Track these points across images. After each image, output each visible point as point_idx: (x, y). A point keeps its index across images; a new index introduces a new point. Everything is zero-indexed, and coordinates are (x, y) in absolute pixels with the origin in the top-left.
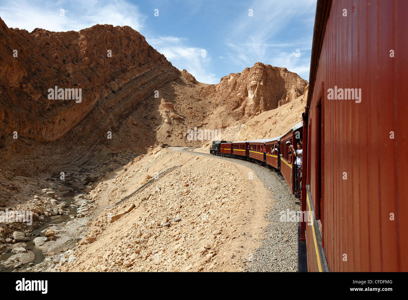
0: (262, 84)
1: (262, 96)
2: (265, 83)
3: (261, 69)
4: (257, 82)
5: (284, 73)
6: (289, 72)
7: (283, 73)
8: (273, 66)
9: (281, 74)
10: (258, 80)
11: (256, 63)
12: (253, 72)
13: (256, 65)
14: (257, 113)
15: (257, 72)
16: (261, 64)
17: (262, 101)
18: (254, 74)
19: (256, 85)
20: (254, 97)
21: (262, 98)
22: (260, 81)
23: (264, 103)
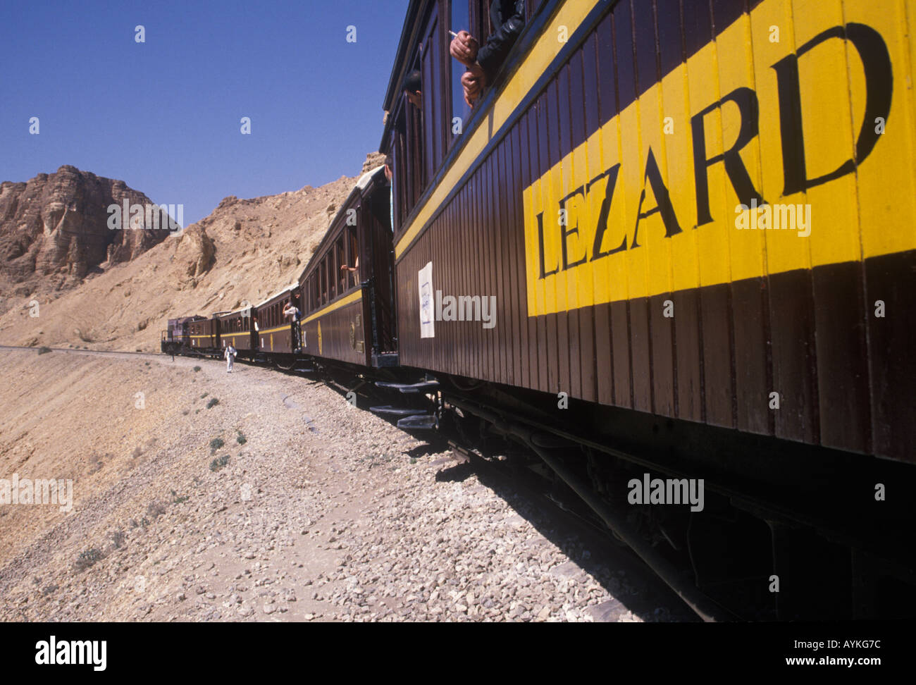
0: (75, 210)
1: (74, 234)
2: (81, 209)
3: (72, 179)
4: (64, 206)
5: (120, 191)
6: (129, 190)
7: (117, 191)
8: (97, 176)
9: (113, 192)
10: (65, 202)
11: (63, 167)
12: (57, 184)
13: (62, 169)
14: (63, 268)
15: (65, 184)
16: (73, 170)
17: (73, 244)
18: (57, 187)
19: (63, 211)
20: (58, 235)
21: (74, 238)
22: (70, 205)
23: (78, 248)
